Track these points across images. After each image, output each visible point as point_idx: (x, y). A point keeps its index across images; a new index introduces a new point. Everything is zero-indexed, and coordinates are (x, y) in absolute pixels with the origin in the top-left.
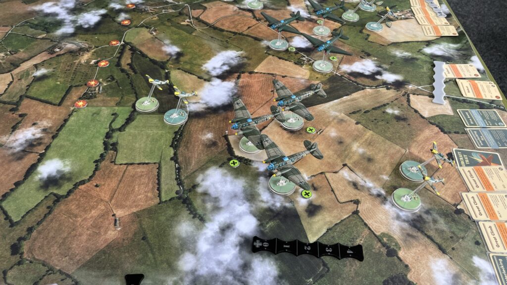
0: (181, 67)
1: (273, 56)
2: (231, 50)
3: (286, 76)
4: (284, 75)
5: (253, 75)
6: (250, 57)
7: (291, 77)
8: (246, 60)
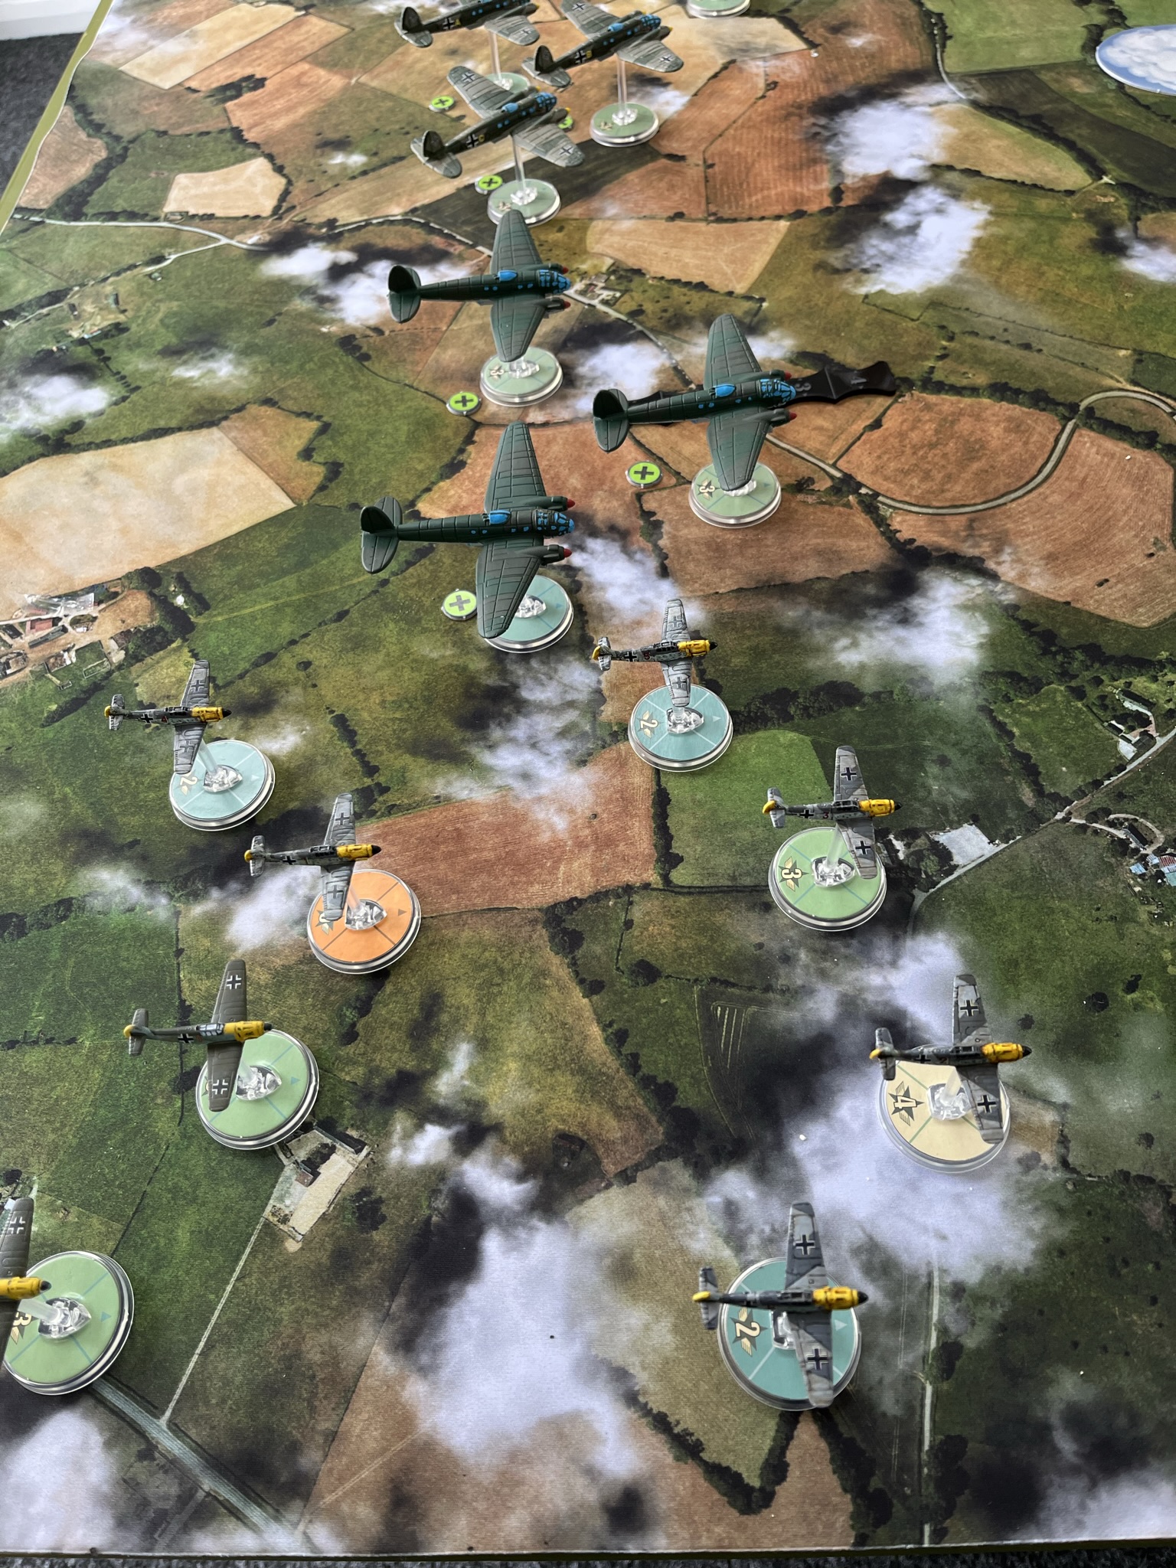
0: (1069, 200)
1: (730, 294)
2: (913, 294)
3: (672, 219)
4: (679, 223)
5: (790, 209)
6: (819, 274)
7: (653, 218)
8: (835, 258)
